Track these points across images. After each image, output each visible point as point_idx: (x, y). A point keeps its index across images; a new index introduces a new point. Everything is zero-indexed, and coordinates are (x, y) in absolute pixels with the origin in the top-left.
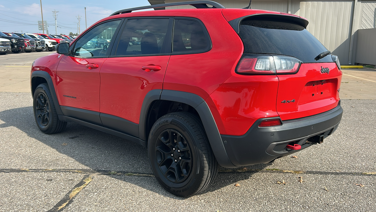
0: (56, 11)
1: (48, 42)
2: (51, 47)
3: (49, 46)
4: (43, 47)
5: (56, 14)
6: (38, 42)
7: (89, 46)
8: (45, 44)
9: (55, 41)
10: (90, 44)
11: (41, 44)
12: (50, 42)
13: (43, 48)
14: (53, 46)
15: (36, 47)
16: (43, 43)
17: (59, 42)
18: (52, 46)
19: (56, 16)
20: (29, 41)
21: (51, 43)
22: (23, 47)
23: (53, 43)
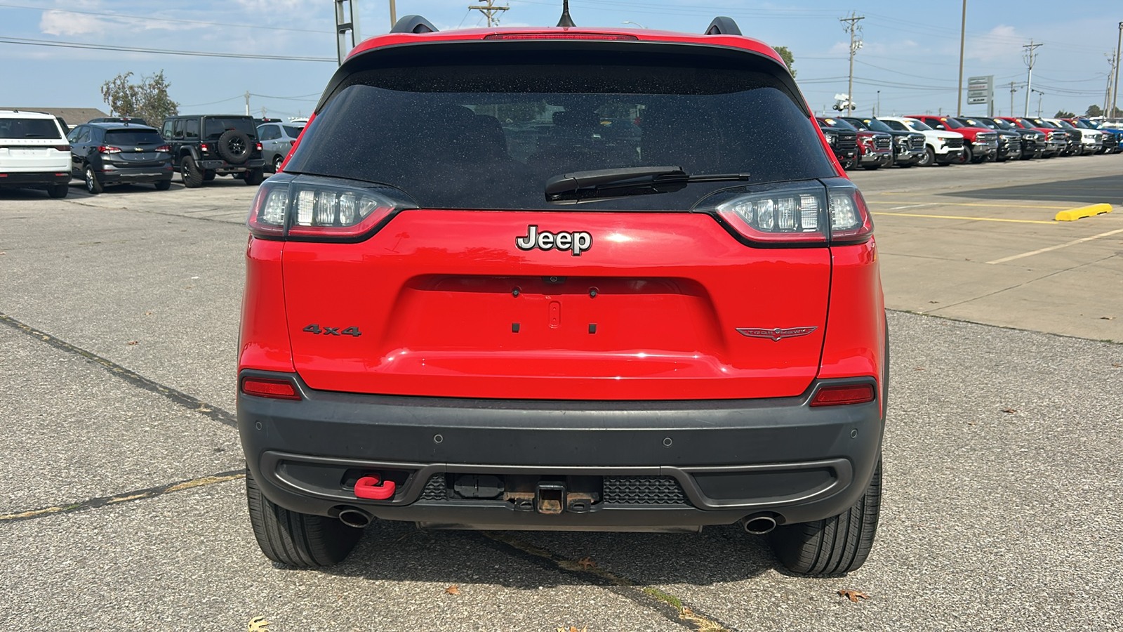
0: (1033, 44)
1: (935, 139)
2: (943, 154)
3: (938, 151)
4: (915, 153)
5: (1034, 53)
6: (904, 141)
7: (1090, 145)
8: (925, 146)
9: (960, 136)
10: (1093, 141)
11: (910, 145)
12: (941, 139)
13: (915, 156)
14: (950, 152)
15: (891, 154)
16: (917, 141)
17: (973, 137)
18: (946, 150)
19: (1033, 58)
20: (874, 137)
21: (944, 142)
22: (849, 154)
23: (951, 142)
